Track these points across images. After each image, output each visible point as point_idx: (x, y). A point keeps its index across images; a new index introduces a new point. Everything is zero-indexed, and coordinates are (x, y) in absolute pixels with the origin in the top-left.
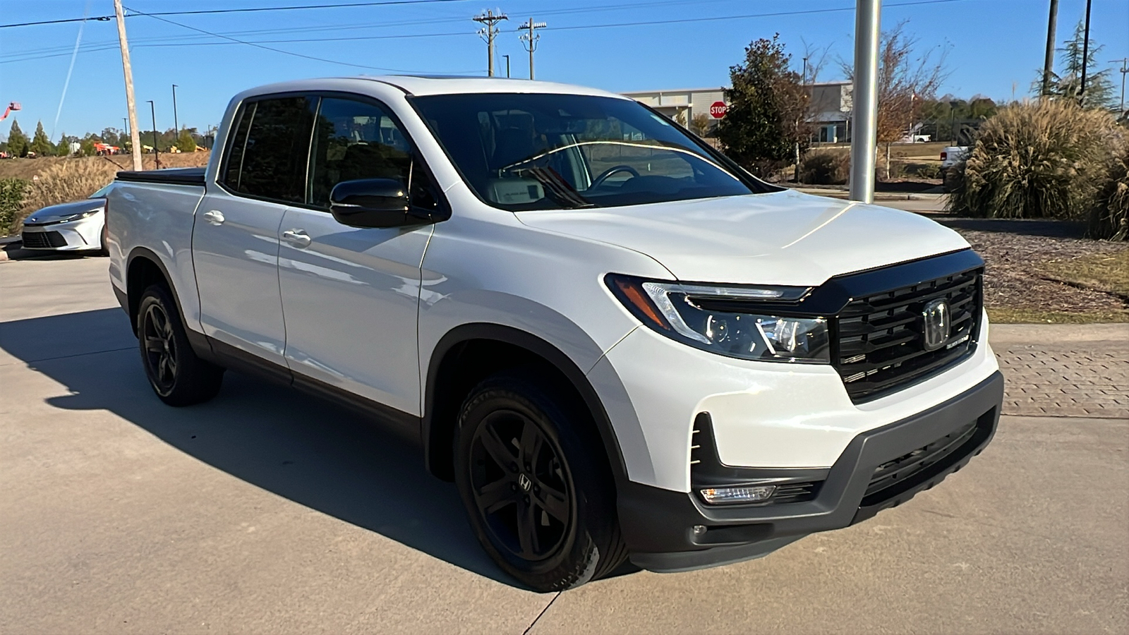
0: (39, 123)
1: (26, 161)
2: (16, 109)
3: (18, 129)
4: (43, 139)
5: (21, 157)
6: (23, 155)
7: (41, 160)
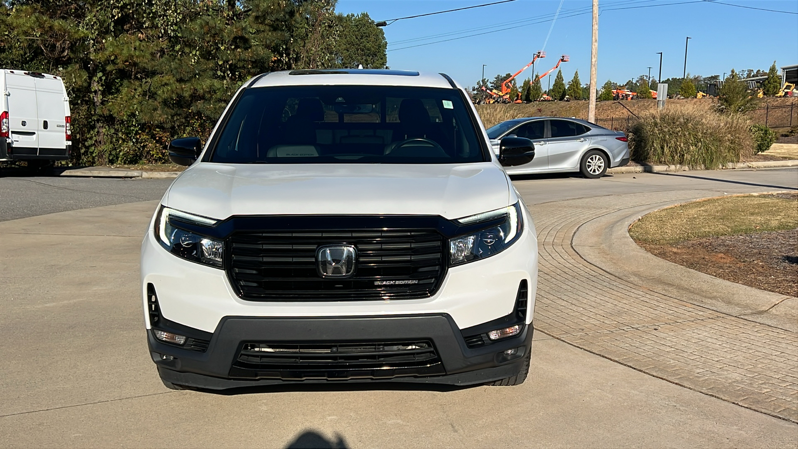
0: (577, 72)
1: (562, 103)
2: (565, 61)
3: (561, 78)
4: (577, 86)
5: (560, 100)
6: (562, 99)
7: (573, 103)
